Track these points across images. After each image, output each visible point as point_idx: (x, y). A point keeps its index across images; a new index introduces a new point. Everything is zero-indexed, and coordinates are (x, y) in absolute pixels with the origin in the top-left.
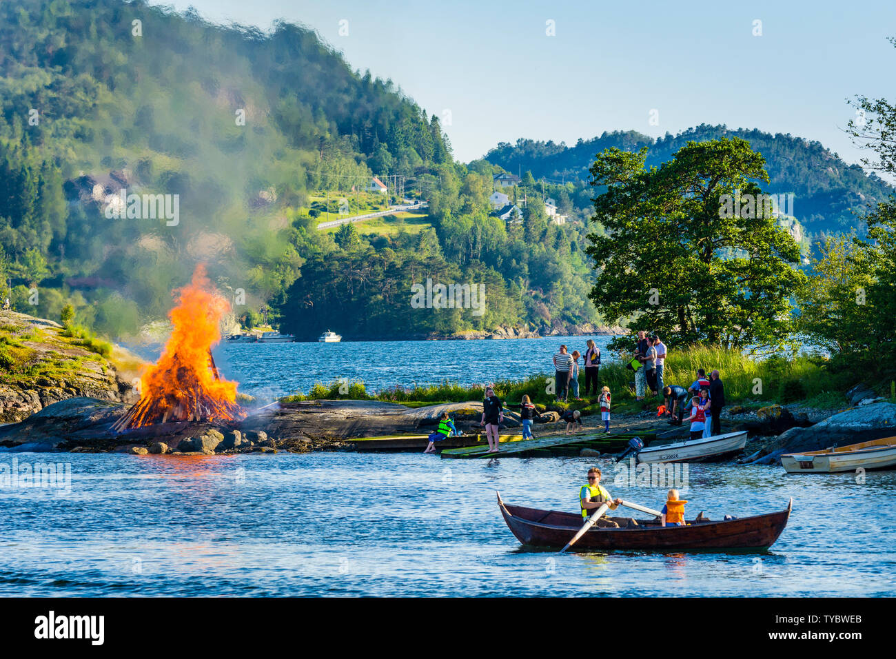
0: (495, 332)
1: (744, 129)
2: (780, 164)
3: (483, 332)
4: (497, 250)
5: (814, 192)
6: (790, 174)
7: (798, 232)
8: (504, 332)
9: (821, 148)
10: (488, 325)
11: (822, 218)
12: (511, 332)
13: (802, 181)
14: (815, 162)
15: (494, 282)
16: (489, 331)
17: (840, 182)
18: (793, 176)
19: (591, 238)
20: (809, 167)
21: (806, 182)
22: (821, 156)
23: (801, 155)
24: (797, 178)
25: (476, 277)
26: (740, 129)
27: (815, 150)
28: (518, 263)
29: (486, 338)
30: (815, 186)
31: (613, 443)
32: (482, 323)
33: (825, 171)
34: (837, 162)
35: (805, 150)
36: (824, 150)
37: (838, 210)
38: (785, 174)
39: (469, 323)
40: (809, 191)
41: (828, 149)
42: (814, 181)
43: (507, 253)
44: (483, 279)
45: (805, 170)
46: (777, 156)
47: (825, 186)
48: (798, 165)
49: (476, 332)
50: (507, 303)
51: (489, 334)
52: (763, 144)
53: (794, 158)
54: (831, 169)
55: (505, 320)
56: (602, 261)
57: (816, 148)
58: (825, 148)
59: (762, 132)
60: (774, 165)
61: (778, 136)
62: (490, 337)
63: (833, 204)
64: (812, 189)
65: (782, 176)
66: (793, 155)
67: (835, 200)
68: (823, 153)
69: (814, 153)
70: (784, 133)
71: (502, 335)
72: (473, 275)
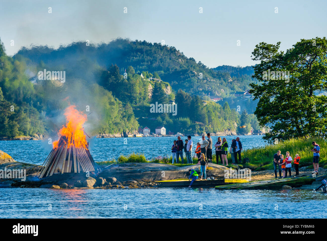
0: (34, 136)
1: (139, 41)
2: (156, 57)
3: (29, 137)
4: (30, 98)
5: (173, 71)
6: (161, 62)
7: (169, 89)
8: (38, 137)
9: (175, 50)
10: (31, 133)
11: (177, 83)
12: (41, 136)
13: (167, 66)
14: (173, 57)
15: (33, 113)
16: (31, 136)
17: (185, 66)
18: (163, 63)
19: (252, 86)
20: (170, 59)
21: (169, 66)
22: (175, 53)
23: (166, 53)
24: (165, 64)
25: (25, 110)
26: (137, 41)
27: (173, 51)
28: (40, 104)
29: (30, 139)
30: (173, 68)
31: (297, 183)
32: (28, 132)
33: (177, 61)
34: (183, 57)
35: (168, 51)
36: (177, 51)
37: (184, 79)
38: (159, 62)
39: (21, 132)
40: (170, 70)
41: (179, 51)
42: (172, 66)
43: (35, 99)
44: (28, 111)
45: (168, 60)
46: (155, 54)
47: (178, 68)
48: (165, 58)
49: (25, 136)
50: (39, 123)
51: (31, 138)
52: (148, 48)
53: (163, 55)
54: (180, 60)
55: (39, 131)
56: (257, 96)
57: (173, 50)
58: (177, 50)
59: (147, 42)
60: (154, 58)
61: (155, 44)
62: (32, 139)
63: (182, 77)
64: (172, 69)
65: (157, 63)
66: (162, 53)
67: (183, 75)
68: (176, 52)
69: (172, 52)
70: (158, 43)
71: (37, 138)
72: (23, 109)
